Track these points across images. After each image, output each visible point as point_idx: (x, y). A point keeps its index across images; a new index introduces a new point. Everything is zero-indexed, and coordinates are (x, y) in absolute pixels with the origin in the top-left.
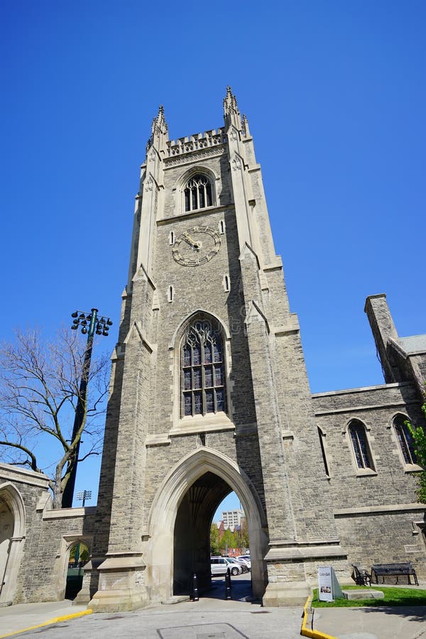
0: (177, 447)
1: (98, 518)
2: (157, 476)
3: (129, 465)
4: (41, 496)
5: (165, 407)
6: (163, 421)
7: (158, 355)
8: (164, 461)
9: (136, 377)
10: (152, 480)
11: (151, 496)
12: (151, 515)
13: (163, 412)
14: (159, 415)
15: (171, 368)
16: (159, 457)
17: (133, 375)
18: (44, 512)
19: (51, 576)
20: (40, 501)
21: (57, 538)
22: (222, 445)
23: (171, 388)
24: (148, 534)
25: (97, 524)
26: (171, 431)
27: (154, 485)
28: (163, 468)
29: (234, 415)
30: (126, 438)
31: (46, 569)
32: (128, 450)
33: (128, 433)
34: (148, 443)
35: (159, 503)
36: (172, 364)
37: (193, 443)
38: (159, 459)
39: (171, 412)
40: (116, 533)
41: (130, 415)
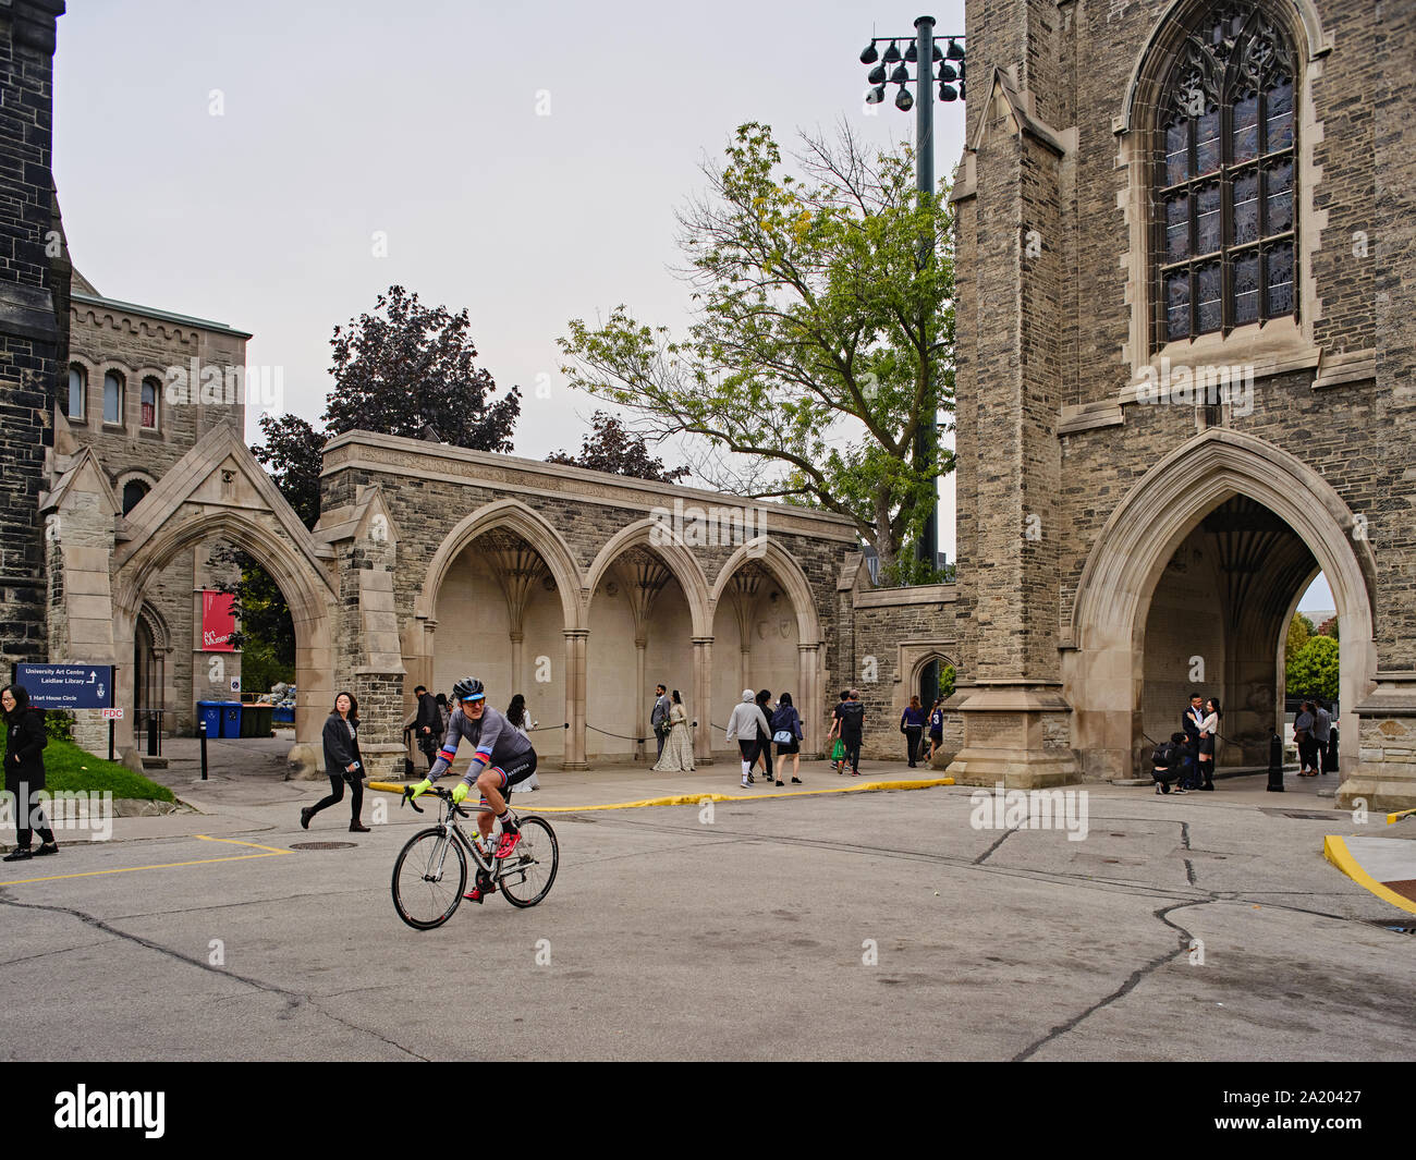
0: (1140, 435)
1: (962, 609)
2: (1090, 513)
3: (1009, 488)
4: (843, 561)
5: (1108, 323)
6: (1104, 365)
7: (1083, 162)
8: (1109, 472)
9: (1011, 250)
10: (1078, 522)
11: (1079, 562)
12: (1078, 605)
13: (1102, 341)
14: (1092, 348)
15: (1122, 199)
16: (1094, 465)
17: (1004, 245)
18: (855, 594)
19: (888, 717)
20: (843, 572)
21: (889, 646)
22: (1270, 421)
23: (1123, 264)
24: (1072, 645)
25: (961, 621)
26: (1123, 391)
27: (1085, 534)
28: (1105, 490)
29: (1317, 325)
30: (997, 423)
31: (878, 703)
32: (1005, 452)
33: (1001, 410)
34: (1063, 430)
35: (1099, 577)
36: (1123, 185)
37: (1183, 422)
38: (1093, 470)
39: (1125, 335)
40: (992, 641)
41: (1003, 359)
